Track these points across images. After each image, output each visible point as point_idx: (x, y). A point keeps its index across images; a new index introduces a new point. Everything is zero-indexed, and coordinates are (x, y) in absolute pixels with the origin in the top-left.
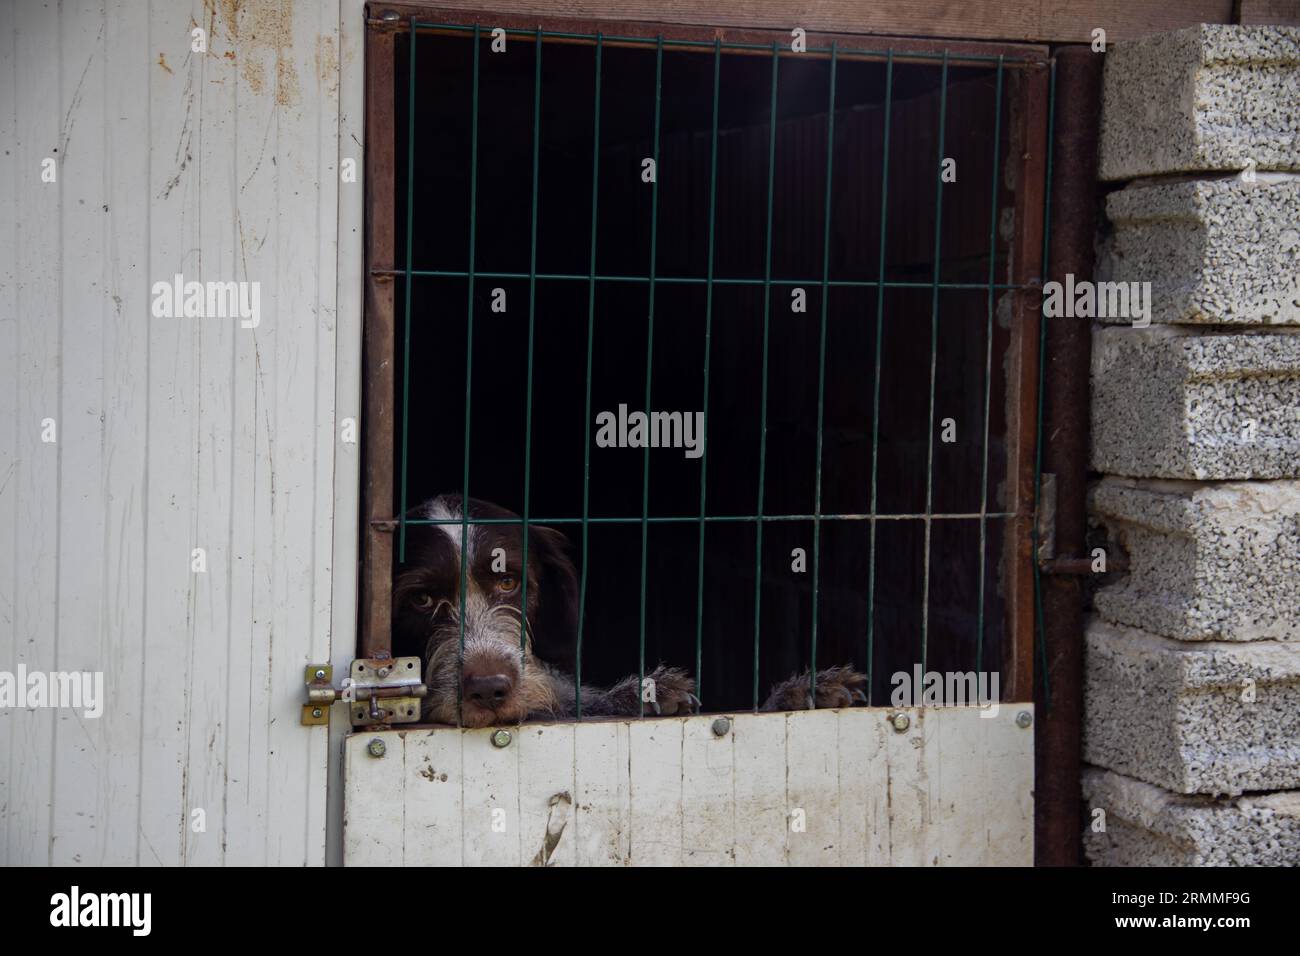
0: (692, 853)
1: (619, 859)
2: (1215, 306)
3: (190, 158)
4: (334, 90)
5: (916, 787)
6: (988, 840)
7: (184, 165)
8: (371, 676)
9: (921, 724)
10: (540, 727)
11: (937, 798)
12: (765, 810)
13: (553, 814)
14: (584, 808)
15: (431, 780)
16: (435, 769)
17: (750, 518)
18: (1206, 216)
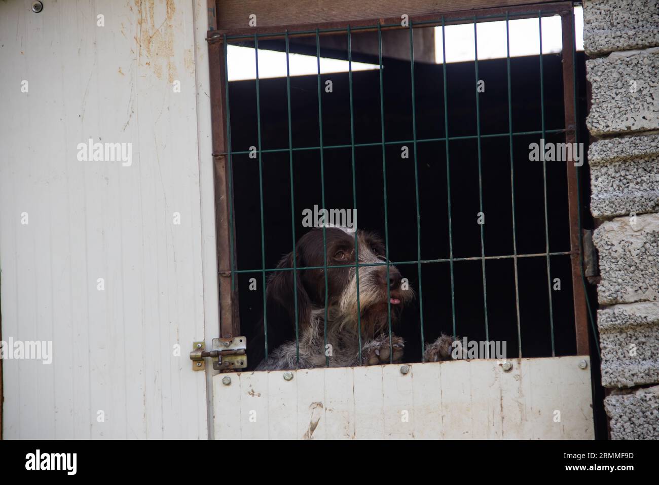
0: (390, 435)
1: (349, 436)
2: (600, 124)
3: (133, 112)
4: (193, 73)
5: (517, 401)
6: (564, 430)
7: (131, 116)
8: (222, 346)
9: (520, 367)
10: (306, 370)
11: (530, 407)
12: (430, 412)
13: (314, 413)
14: (330, 410)
15: (253, 396)
16: (254, 391)
17: (414, 262)
18: (591, 78)
